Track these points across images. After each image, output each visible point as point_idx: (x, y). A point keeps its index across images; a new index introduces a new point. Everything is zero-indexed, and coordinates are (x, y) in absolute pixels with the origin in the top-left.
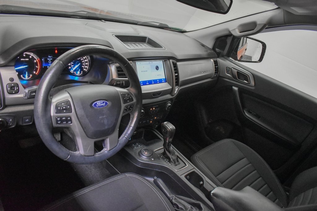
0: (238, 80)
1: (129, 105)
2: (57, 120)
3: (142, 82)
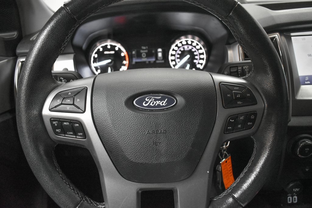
1: (242, 114)
2: (53, 125)
3: (307, 78)
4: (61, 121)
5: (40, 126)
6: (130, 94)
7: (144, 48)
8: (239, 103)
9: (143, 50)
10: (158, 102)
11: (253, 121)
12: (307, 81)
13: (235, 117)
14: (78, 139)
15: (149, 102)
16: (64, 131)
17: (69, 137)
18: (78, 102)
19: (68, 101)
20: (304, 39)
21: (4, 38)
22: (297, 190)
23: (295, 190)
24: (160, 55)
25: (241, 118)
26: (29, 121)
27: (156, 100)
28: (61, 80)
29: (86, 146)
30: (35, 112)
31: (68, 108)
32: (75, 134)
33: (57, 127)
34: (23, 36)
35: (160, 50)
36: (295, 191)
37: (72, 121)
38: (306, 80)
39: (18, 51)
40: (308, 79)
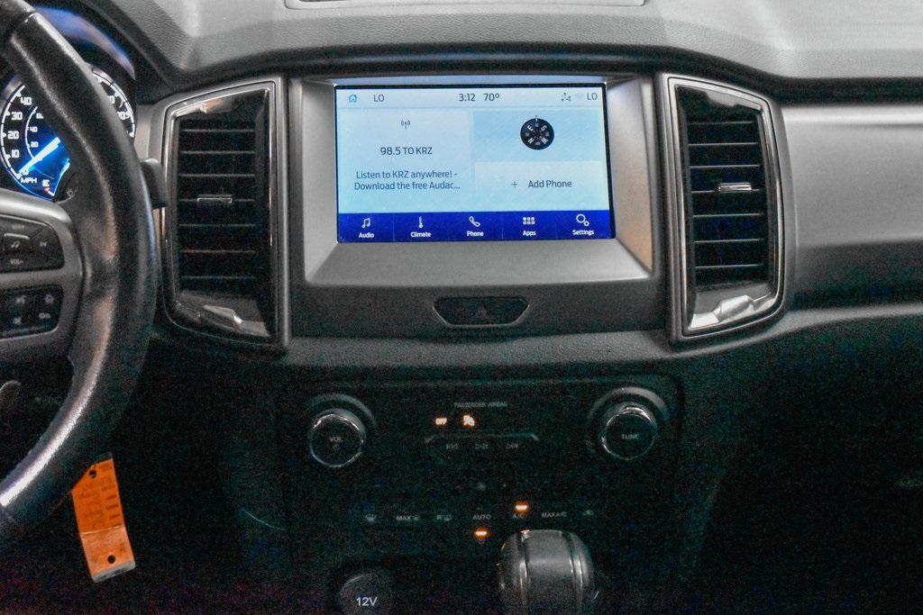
1: (20, 291)
3: (367, 222)
8: (15, 262)
11: (55, 311)
12: (365, 231)
20: (382, 99)
22: (369, 602)
23: (362, 602)
25: (18, 300)
36: (364, 604)
38: (364, 226)
40: (369, 225)
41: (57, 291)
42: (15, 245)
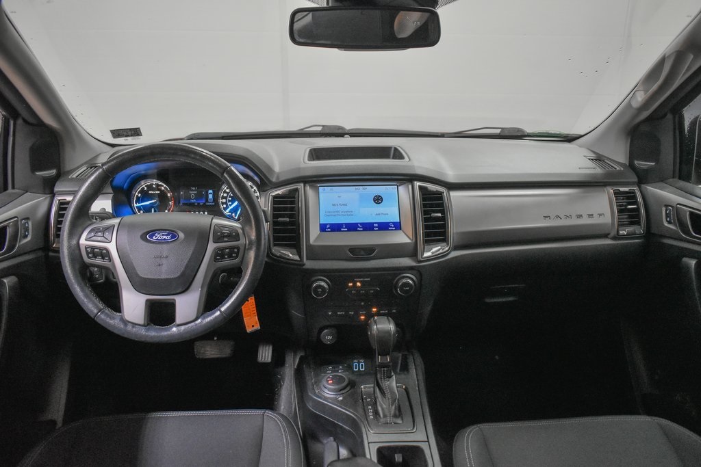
0: (695, 237)
1: (226, 248)
2: (87, 251)
4: (93, 248)
5: (77, 252)
6: (145, 231)
7: (194, 189)
8: (226, 239)
9: (193, 190)
10: (164, 237)
11: (237, 253)
12: (328, 228)
13: (222, 249)
14: (105, 263)
15: (159, 236)
16: (95, 256)
17: (98, 261)
18: (107, 235)
19: (100, 234)
20: (332, 189)
21: (43, 177)
22: (330, 338)
24: (211, 196)
25: (227, 251)
26: (69, 247)
27: (163, 235)
28: (96, 219)
29: (111, 267)
30: (74, 242)
31: (99, 239)
32: (103, 258)
33: (90, 253)
34: (62, 172)
35: (211, 191)
36: (328, 338)
37: (101, 249)
39: (56, 189)
41: (238, 248)
42: (226, 234)
